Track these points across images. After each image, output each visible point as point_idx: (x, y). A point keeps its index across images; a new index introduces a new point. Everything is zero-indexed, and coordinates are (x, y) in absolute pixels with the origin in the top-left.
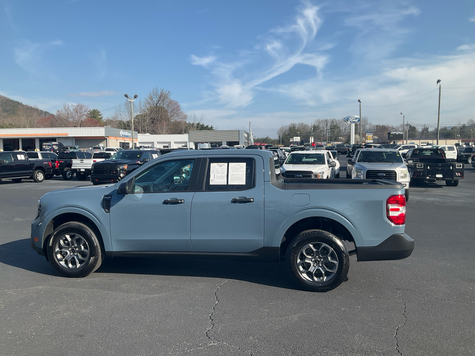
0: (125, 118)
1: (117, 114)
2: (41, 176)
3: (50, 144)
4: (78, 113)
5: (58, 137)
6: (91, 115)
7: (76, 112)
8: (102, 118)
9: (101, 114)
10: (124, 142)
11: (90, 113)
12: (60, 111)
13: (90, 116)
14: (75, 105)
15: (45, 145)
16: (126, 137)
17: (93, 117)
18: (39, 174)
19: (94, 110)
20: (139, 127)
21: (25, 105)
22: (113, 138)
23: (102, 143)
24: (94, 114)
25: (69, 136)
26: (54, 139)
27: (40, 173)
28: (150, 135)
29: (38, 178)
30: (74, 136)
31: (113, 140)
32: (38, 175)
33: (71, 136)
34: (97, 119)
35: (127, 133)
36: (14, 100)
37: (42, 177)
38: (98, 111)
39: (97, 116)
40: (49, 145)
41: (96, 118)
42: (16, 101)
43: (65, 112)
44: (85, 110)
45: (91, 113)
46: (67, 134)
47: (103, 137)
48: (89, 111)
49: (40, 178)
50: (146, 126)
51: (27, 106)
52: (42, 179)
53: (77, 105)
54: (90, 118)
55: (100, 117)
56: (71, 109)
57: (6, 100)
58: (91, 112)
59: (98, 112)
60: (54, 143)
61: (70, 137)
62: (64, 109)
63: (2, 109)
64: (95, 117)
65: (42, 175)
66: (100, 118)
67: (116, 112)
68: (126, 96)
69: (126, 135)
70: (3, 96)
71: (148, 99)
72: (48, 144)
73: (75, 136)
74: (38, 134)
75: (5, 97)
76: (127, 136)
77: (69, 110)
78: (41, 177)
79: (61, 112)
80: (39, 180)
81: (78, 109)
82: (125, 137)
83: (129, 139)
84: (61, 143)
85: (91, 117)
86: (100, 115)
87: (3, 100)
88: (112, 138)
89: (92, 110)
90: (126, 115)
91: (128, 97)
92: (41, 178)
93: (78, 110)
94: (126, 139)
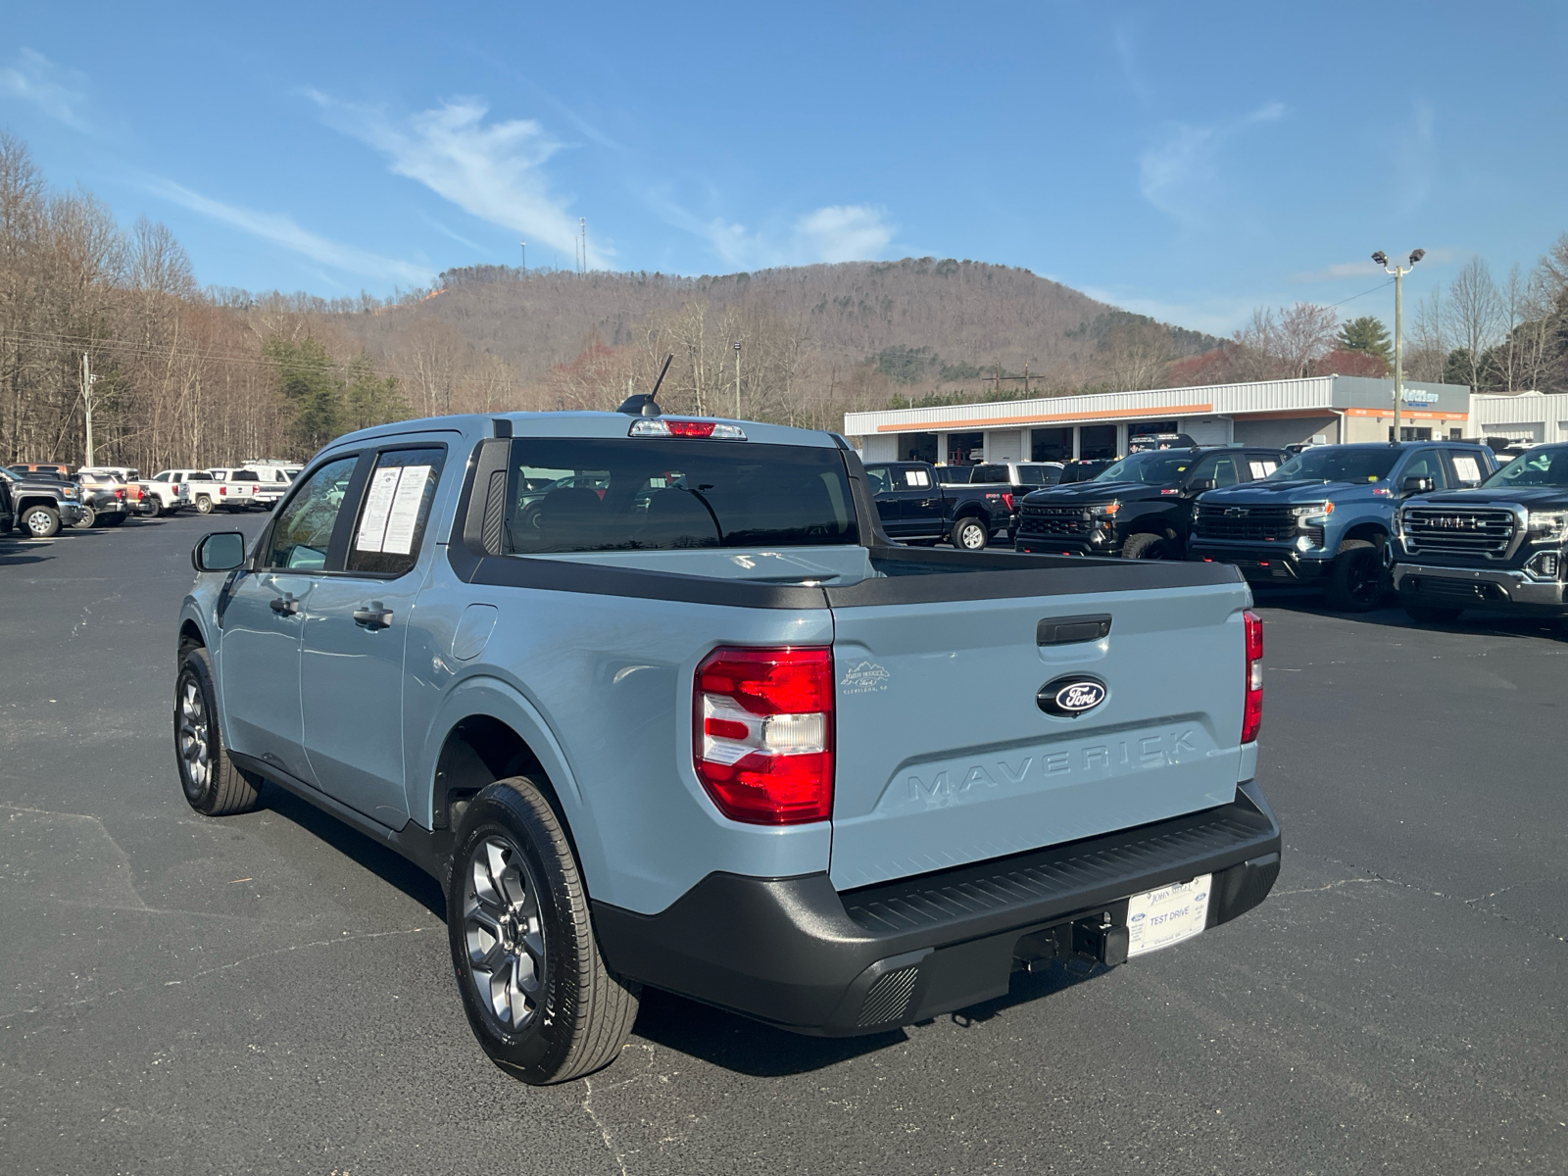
0: (1454, 340)
1: (1422, 326)
2: (977, 537)
3: (1150, 440)
4: (1298, 334)
5: (1184, 417)
6: (1349, 339)
7: (1295, 332)
8: (1389, 348)
9: (1387, 334)
10: (1410, 425)
11: (1347, 331)
12: (1242, 335)
13: (1347, 341)
14: (1292, 308)
15: (1135, 444)
16: (1417, 408)
17: (1357, 343)
18: (969, 530)
19: (1361, 320)
20: (1506, 369)
21: (1162, 323)
22: (1365, 412)
23: (1321, 431)
24: (1361, 335)
25: (1214, 412)
26: (1169, 425)
27: (972, 528)
28: (1542, 394)
29: (966, 541)
30: (1229, 412)
31: (1363, 420)
32: (966, 532)
33: (1220, 412)
34: (1371, 351)
35: (1424, 392)
36: (1133, 312)
37: (981, 538)
38: (1375, 324)
39: (1370, 340)
40: (1147, 445)
41: (1367, 349)
42: (1138, 314)
43: (1258, 337)
44: (1322, 323)
45: (1351, 331)
46: (1209, 407)
47: (1325, 410)
48: (1344, 325)
49: (972, 543)
50: (1535, 362)
51: (1168, 328)
52: (978, 545)
53: (1295, 308)
54: (1347, 347)
55: (1380, 342)
56: (1278, 322)
57: (1111, 314)
58: (1353, 328)
59: (1377, 327)
60: (1162, 437)
61: (1217, 415)
62: (1253, 327)
63: (1099, 342)
64: (1365, 345)
65: (979, 532)
66: (1382, 346)
67: (1421, 323)
68: (1379, 258)
69: (1419, 400)
70: (1103, 304)
71: (1552, 259)
72: (1144, 440)
73: (1234, 411)
74: (1123, 411)
75: (1108, 306)
76: (1424, 404)
77: (1272, 328)
78: (976, 540)
79: (1245, 337)
80: (970, 547)
81: (1302, 323)
82: (1412, 408)
83: (1430, 415)
84: (1188, 437)
85: (1350, 346)
86: (1382, 337)
87: (1102, 315)
88: (1358, 412)
89: (1353, 322)
90: (1456, 330)
91: (1385, 262)
92: (975, 542)
93: (1301, 326)
94: (1416, 414)
